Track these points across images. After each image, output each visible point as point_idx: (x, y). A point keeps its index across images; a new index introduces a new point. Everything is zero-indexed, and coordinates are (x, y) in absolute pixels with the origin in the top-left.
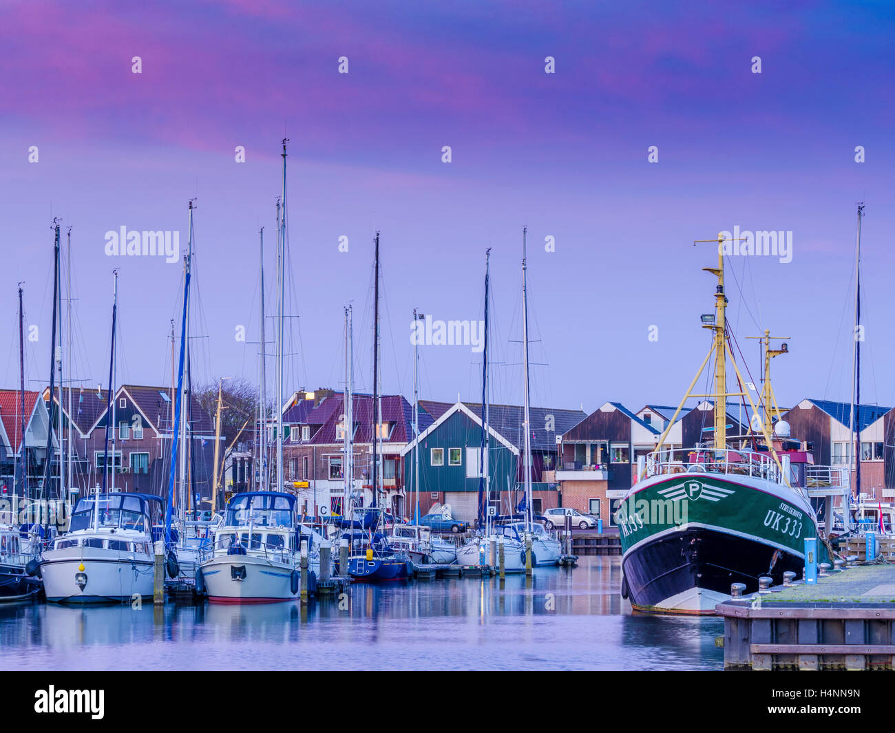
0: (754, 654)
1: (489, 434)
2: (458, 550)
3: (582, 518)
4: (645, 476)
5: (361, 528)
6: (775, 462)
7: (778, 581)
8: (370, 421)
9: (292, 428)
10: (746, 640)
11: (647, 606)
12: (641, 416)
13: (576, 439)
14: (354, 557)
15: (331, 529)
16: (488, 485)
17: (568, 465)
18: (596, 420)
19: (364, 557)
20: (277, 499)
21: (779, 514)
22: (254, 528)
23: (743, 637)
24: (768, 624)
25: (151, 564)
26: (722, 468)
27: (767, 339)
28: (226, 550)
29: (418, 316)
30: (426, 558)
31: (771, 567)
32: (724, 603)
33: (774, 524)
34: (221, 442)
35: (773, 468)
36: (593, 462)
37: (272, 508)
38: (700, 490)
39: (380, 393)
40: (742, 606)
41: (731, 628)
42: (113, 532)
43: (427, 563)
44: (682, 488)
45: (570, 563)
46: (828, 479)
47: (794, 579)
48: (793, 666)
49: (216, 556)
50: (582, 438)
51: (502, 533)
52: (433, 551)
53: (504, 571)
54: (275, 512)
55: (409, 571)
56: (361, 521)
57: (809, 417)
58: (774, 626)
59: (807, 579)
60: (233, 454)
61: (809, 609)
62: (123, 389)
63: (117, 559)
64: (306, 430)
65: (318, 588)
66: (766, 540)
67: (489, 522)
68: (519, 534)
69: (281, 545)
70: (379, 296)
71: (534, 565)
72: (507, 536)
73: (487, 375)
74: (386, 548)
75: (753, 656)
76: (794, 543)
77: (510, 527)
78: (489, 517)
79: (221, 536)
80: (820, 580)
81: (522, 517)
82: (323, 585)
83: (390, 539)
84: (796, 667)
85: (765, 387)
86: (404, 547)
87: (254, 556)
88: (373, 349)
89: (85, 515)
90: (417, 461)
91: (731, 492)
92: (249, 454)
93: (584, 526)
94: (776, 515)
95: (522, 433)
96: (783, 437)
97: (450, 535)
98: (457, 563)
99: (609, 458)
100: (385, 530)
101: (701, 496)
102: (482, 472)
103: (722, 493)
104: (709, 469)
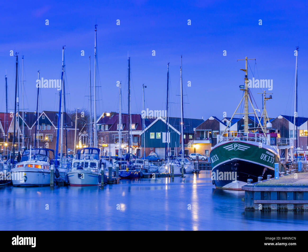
0: (255, 203)
1: (169, 127)
2: (159, 168)
3: (202, 157)
4: (219, 142)
5: (124, 160)
6: (265, 137)
7: (265, 178)
8: (127, 123)
9: (102, 126)
10: (252, 199)
11: (220, 187)
12: (223, 121)
13: (200, 129)
14: (122, 170)
15: (114, 161)
16: (168, 145)
17: (198, 138)
18: (207, 122)
19: (125, 170)
20: (93, 150)
21: (266, 155)
22: (86, 160)
23: (251, 198)
24: (260, 193)
25: (49, 173)
26: (246, 139)
27: (265, 94)
28: (76, 168)
29: (144, 87)
30: (147, 171)
31: (263, 174)
32: (245, 186)
33: (264, 158)
34: (77, 131)
35: (264, 139)
36: (207, 137)
37: (92, 153)
38: (238, 146)
39: (131, 113)
40: (251, 187)
41: (247, 195)
42: (36, 162)
43: (147, 172)
44: (232, 146)
45: (198, 172)
46: (286, 143)
47: (271, 178)
48: (269, 208)
49: (73, 170)
50: (202, 129)
51: (174, 162)
52: (150, 168)
53: (174, 175)
54: (93, 155)
55: (141, 175)
56: (124, 158)
57: (281, 121)
58: (262, 194)
59: (275, 178)
60: (82, 135)
61: (274, 188)
62: (43, 112)
63: (37, 171)
64: (107, 126)
65: (108, 181)
66: (261, 164)
67: (169, 158)
68: (180, 162)
69: (95, 166)
70: (130, 80)
71: (185, 172)
72: (175, 163)
73: (168, 107)
74: (133, 167)
75: (255, 204)
76: (271, 165)
77: (176, 160)
78: (169, 156)
79: (74, 163)
80: (280, 178)
81: (181, 156)
82: (110, 180)
83: (134, 164)
84: (270, 208)
85: (264, 111)
86: (139, 167)
87: (86, 170)
88: (128, 98)
89: (27, 156)
90: (144, 137)
91: (249, 147)
92: (87, 135)
93: (203, 159)
94: (265, 155)
95: (181, 127)
96: (269, 128)
97: (156, 163)
98: (158, 172)
99: (212, 136)
100: (133, 161)
101: (238, 149)
102: (166, 140)
103: (246, 148)
104: (241, 139)
